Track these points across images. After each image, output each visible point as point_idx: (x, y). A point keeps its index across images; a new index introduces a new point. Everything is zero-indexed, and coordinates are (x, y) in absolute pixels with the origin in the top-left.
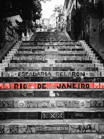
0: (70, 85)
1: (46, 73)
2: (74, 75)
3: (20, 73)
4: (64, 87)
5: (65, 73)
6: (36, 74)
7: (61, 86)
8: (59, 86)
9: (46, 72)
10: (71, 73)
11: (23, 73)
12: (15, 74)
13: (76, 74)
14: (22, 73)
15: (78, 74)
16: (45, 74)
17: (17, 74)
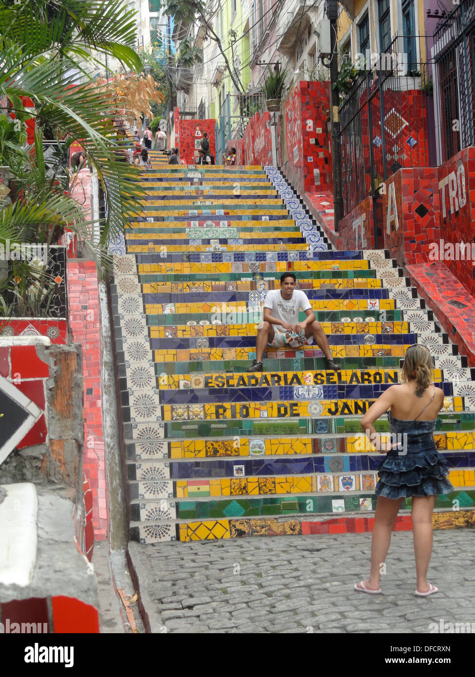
0: (362, 406)
1: (285, 376)
2: (366, 380)
3: (211, 378)
4: (346, 411)
5: (339, 375)
6: (257, 381)
7: (340, 409)
8: (333, 410)
9: (285, 373)
10: (359, 375)
11: (220, 379)
12: (196, 380)
13: (372, 378)
14: (217, 378)
15: (378, 378)
16: (282, 378)
17: (202, 380)
